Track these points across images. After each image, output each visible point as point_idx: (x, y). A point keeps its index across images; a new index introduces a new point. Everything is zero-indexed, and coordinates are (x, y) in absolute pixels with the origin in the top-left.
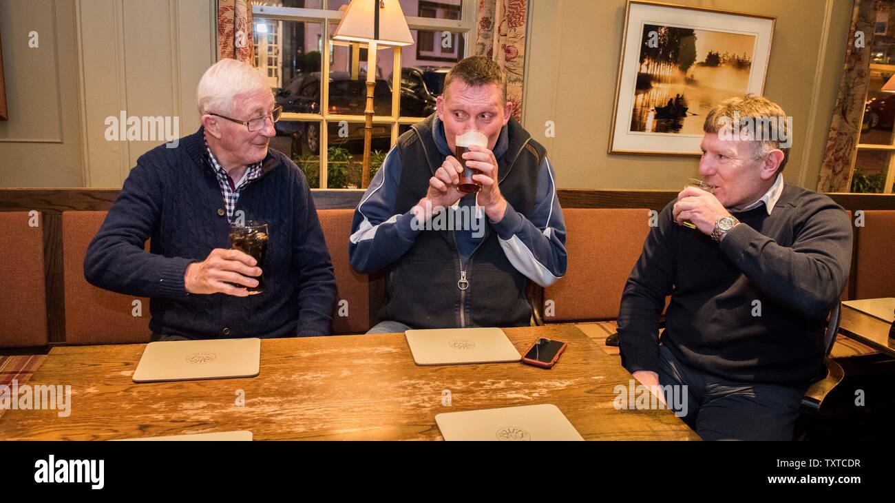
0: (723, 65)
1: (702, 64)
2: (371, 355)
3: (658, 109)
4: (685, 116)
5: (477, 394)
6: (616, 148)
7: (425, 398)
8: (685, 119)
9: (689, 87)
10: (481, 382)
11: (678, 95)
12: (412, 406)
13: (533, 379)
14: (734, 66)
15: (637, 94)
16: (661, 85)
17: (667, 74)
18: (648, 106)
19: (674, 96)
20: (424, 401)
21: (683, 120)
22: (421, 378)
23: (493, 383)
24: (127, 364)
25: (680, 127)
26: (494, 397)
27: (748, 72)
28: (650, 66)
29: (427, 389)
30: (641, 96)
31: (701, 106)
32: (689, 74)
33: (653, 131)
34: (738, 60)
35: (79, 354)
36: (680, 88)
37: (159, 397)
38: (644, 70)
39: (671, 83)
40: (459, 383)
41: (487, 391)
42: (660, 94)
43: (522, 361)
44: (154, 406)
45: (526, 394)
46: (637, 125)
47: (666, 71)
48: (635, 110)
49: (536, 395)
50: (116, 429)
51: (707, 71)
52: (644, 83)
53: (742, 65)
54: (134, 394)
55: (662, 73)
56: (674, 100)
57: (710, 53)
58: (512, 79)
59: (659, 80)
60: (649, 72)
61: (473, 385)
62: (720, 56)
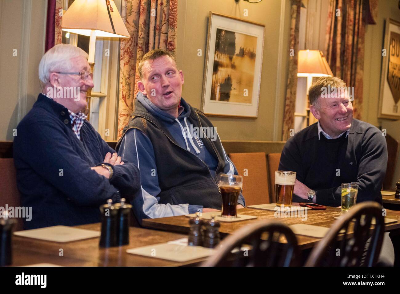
0: (246, 56)
1: (237, 55)
3: (221, 85)
4: (231, 89)
9: (233, 71)
11: (229, 75)
14: (249, 56)
16: (222, 69)
17: (225, 61)
18: (217, 82)
19: (227, 76)
21: (230, 92)
25: (229, 97)
27: (255, 61)
28: (218, 56)
30: (214, 76)
31: (237, 83)
32: (233, 62)
33: (219, 100)
34: (251, 52)
36: (229, 71)
38: (216, 59)
39: (226, 67)
42: (222, 74)
46: (213, 96)
47: (224, 59)
48: (212, 85)
51: (240, 59)
52: (217, 66)
53: (252, 56)
55: (223, 61)
56: (227, 79)
57: (241, 48)
59: (221, 66)
60: (218, 60)
62: (244, 50)
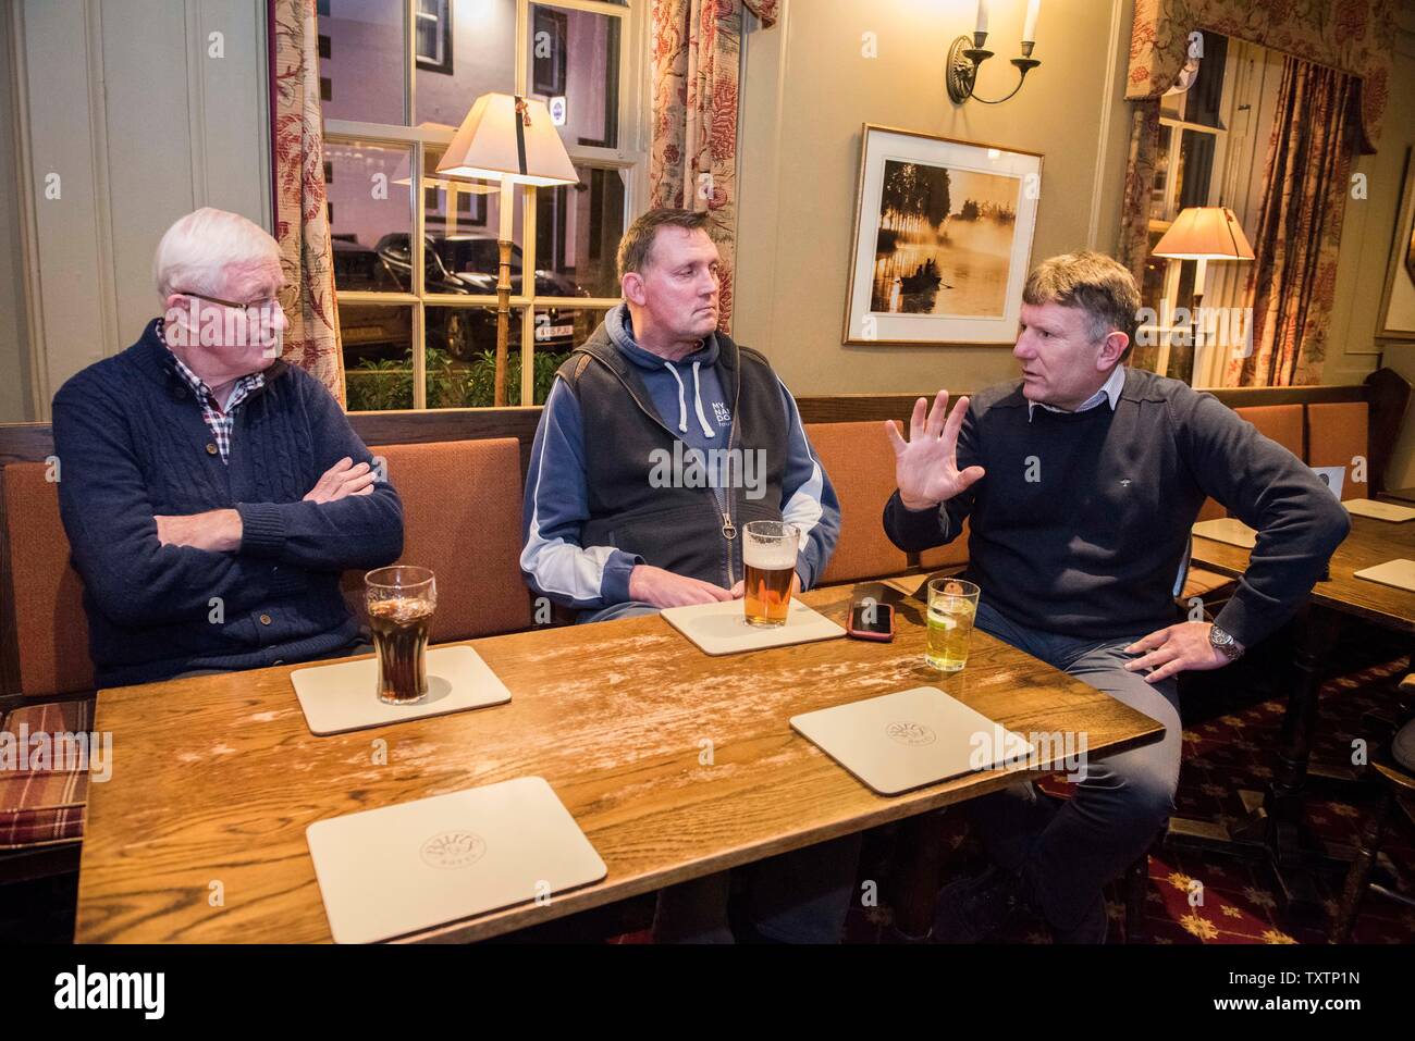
0: (983, 219)
1: (956, 217)
2: (633, 650)
3: (904, 280)
4: (938, 289)
5: (821, 685)
6: (853, 336)
7: (755, 698)
8: (938, 293)
9: (942, 249)
10: (814, 669)
11: (929, 260)
12: (745, 711)
13: (879, 658)
14: (995, 219)
15: (878, 259)
16: (908, 247)
17: (916, 231)
18: (892, 275)
19: (924, 262)
20: (757, 704)
21: (934, 295)
22: (728, 672)
23: (832, 669)
24: (254, 703)
25: (932, 304)
26: (846, 686)
27: (1012, 229)
28: (894, 220)
29: (747, 686)
30: (883, 262)
31: (957, 275)
32: (941, 232)
33: (898, 311)
34: (1000, 212)
35: (155, 696)
36: (931, 250)
37: (347, 747)
38: (886, 226)
39: (921, 243)
40: (786, 674)
41: (832, 680)
42: (907, 258)
43: (849, 636)
44: (350, 761)
45: (885, 678)
46: (879, 304)
47: (914, 226)
48: (876, 282)
49: (897, 677)
50: (311, 803)
51: (963, 226)
52: (887, 243)
53: (1005, 218)
54: (302, 747)
55: (909, 230)
56: (924, 267)
57: (967, 202)
58: (720, 236)
59: (906, 240)
60: (892, 229)
61: (806, 674)
62: (979, 206)
